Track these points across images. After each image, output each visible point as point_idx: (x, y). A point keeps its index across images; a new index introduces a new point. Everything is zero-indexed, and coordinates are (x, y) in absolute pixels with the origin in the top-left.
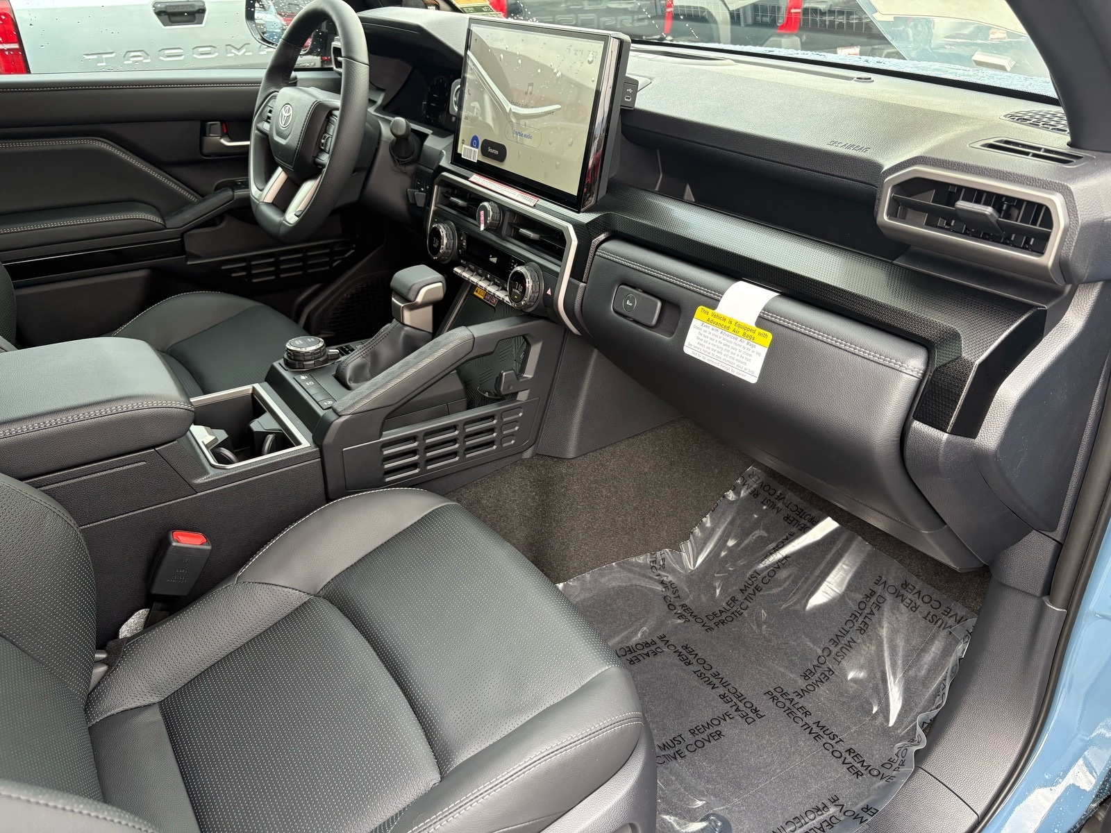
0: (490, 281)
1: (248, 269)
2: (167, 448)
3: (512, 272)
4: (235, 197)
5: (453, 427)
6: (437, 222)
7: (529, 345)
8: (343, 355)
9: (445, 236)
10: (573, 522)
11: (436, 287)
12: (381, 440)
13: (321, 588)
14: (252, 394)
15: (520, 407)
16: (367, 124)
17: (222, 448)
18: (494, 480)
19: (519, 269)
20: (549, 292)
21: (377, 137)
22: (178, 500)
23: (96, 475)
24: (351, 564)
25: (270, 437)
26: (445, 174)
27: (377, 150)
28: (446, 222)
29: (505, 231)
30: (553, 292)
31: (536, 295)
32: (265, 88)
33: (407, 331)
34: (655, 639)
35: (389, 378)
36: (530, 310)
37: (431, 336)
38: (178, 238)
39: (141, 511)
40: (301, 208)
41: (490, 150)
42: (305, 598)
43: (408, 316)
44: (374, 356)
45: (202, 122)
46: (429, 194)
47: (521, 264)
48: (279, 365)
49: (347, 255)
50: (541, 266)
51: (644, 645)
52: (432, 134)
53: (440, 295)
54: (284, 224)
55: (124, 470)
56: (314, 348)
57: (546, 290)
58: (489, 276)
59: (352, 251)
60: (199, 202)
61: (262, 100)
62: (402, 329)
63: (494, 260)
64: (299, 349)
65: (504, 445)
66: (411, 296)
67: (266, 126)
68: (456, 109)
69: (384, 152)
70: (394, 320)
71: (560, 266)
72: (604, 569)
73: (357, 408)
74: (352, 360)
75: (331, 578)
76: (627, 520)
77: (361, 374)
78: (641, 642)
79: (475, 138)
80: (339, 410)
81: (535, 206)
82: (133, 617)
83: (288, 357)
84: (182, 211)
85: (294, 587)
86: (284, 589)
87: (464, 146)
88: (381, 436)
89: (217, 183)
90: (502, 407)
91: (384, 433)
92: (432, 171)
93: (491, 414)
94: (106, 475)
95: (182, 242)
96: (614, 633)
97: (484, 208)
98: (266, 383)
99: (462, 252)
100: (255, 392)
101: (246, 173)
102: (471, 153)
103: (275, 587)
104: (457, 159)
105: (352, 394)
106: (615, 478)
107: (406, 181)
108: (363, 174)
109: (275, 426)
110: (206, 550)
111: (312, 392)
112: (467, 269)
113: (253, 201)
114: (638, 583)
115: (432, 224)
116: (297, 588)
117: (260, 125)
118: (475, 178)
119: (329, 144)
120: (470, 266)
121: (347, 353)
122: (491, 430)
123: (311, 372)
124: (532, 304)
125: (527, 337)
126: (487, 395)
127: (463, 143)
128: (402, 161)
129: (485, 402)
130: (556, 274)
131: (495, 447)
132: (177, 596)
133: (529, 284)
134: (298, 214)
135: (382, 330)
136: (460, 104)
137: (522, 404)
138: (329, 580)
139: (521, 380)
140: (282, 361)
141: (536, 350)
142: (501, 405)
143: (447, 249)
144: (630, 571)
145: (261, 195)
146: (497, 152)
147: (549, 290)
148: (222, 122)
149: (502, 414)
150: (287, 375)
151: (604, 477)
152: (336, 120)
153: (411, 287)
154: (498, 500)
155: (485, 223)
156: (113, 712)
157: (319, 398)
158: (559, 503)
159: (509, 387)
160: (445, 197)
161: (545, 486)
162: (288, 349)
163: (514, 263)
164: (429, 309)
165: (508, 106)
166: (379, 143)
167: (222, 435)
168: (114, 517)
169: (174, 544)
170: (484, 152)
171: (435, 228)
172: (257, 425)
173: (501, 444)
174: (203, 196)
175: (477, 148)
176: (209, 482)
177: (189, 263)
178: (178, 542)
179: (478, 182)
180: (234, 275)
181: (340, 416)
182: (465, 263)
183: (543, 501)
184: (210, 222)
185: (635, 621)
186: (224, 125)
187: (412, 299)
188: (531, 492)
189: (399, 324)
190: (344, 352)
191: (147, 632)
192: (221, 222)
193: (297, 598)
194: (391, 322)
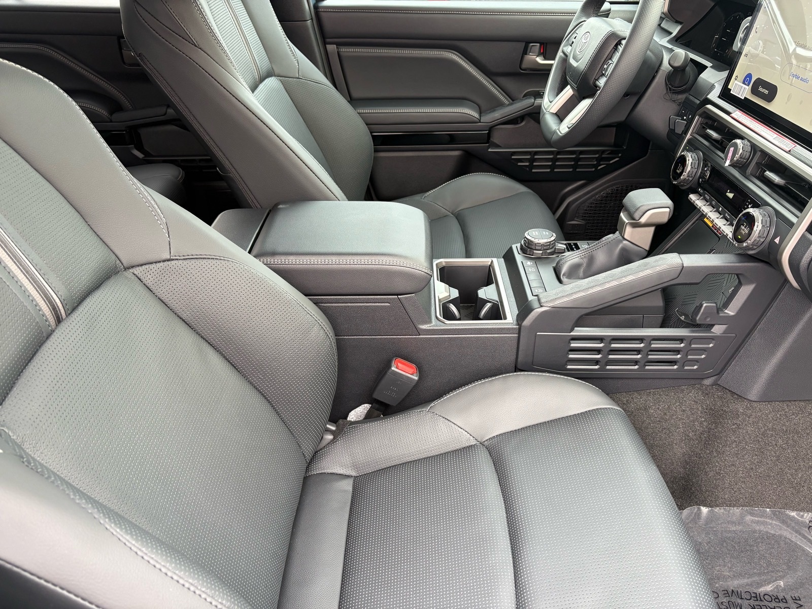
0: (721, 214)
1: (532, 160)
2: (406, 298)
3: (744, 212)
4: (535, 105)
5: (641, 339)
6: (688, 151)
7: (740, 284)
8: (569, 251)
9: (690, 164)
10: (736, 459)
11: (663, 212)
12: (571, 334)
13: (486, 439)
14: (490, 265)
15: (712, 339)
16: (648, 52)
17: (451, 304)
18: (667, 395)
19: (751, 210)
20: (777, 240)
21: (658, 65)
22: (406, 337)
23: (356, 304)
24: (514, 429)
25: (489, 305)
26: (709, 107)
27: (654, 77)
28: (697, 151)
29: (749, 171)
30: (781, 241)
31: (762, 240)
32: (578, 18)
33: (625, 244)
34: (788, 597)
35: (592, 284)
36: (751, 252)
37: (646, 253)
38: (486, 131)
39: (380, 337)
40: (574, 121)
41: (761, 89)
42: (473, 442)
43: (629, 232)
44: (591, 259)
45: (526, 43)
46: (690, 122)
47: (756, 205)
48: (516, 247)
49: (611, 162)
50: (777, 212)
51: (773, 598)
52: (711, 67)
53: (665, 219)
54: (557, 133)
55: (374, 306)
56: (546, 241)
57: (775, 237)
58: (720, 209)
59: (617, 159)
60: (510, 104)
61: (573, 27)
62: (621, 242)
63: (731, 195)
64: (533, 239)
65: (686, 368)
66: (637, 216)
67: (568, 49)
68: (739, 45)
69: (660, 79)
70: (618, 232)
71: (797, 217)
72: (756, 510)
73: (557, 303)
74: (571, 258)
75: (497, 434)
76: (797, 475)
77: (574, 272)
78: (771, 594)
79: (749, 76)
80: (542, 301)
81: (790, 151)
82: (360, 407)
83: (524, 243)
84: (494, 111)
85: (467, 430)
86: (459, 429)
87: (736, 82)
88: (572, 330)
89: (526, 92)
90: (694, 334)
91: (576, 328)
92: (698, 102)
93: (681, 338)
94: (362, 306)
95: (489, 135)
96: (746, 574)
97: (736, 145)
98: (503, 259)
99: (702, 181)
100: (492, 265)
101: (545, 86)
102: (740, 90)
103: (453, 425)
104: (726, 94)
105: (560, 288)
106: (798, 433)
107: (672, 108)
108: (635, 99)
109: (495, 297)
110: (414, 379)
111: (531, 277)
112: (702, 197)
113: (543, 110)
114: (789, 536)
115: (683, 151)
116: (469, 432)
117: (565, 49)
118: (738, 114)
119: (609, 70)
120: (706, 196)
121: (572, 250)
122: (677, 351)
123: (538, 259)
124: (755, 247)
125: (740, 276)
126: (683, 318)
127: (736, 79)
128: (673, 90)
129: (679, 325)
130: (791, 224)
131: (675, 367)
132: (389, 405)
133: (758, 227)
134: (569, 126)
135: (604, 239)
136: (744, 41)
137: (716, 336)
138: (495, 434)
139: (721, 315)
140: (519, 245)
141: (746, 291)
142: (693, 332)
143: (688, 176)
144: (783, 522)
145: (549, 106)
146: (766, 92)
147: (778, 238)
148: (541, 44)
149: (692, 340)
150: (519, 258)
151: (784, 428)
152: (621, 49)
153: (639, 207)
154: (665, 414)
155: (732, 159)
156: (325, 471)
157: (533, 284)
158: (726, 436)
159: (706, 318)
160: (704, 127)
161: (716, 416)
162: (525, 237)
163: (750, 204)
164: (652, 230)
165: (792, 47)
166: (657, 72)
167: (455, 293)
168: (363, 336)
169: (393, 368)
170: (754, 91)
171: (683, 155)
172: (483, 293)
173: (683, 366)
174: (513, 101)
175: (748, 86)
176: (430, 330)
177: (489, 150)
178: (397, 368)
179: (739, 119)
180: (519, 164)
181: (542, 306)
182: (702, 191)
183: (710, 429)
184: (514, 121)
185: (772, 572)
186: (542, 46)
187: (637, 218)
188: (700, 417)
189: (620, 237)
190: (570, 248)
191: (364, 423)
192: (521, 122)
193: (467, 440)
194: (614, 233)
